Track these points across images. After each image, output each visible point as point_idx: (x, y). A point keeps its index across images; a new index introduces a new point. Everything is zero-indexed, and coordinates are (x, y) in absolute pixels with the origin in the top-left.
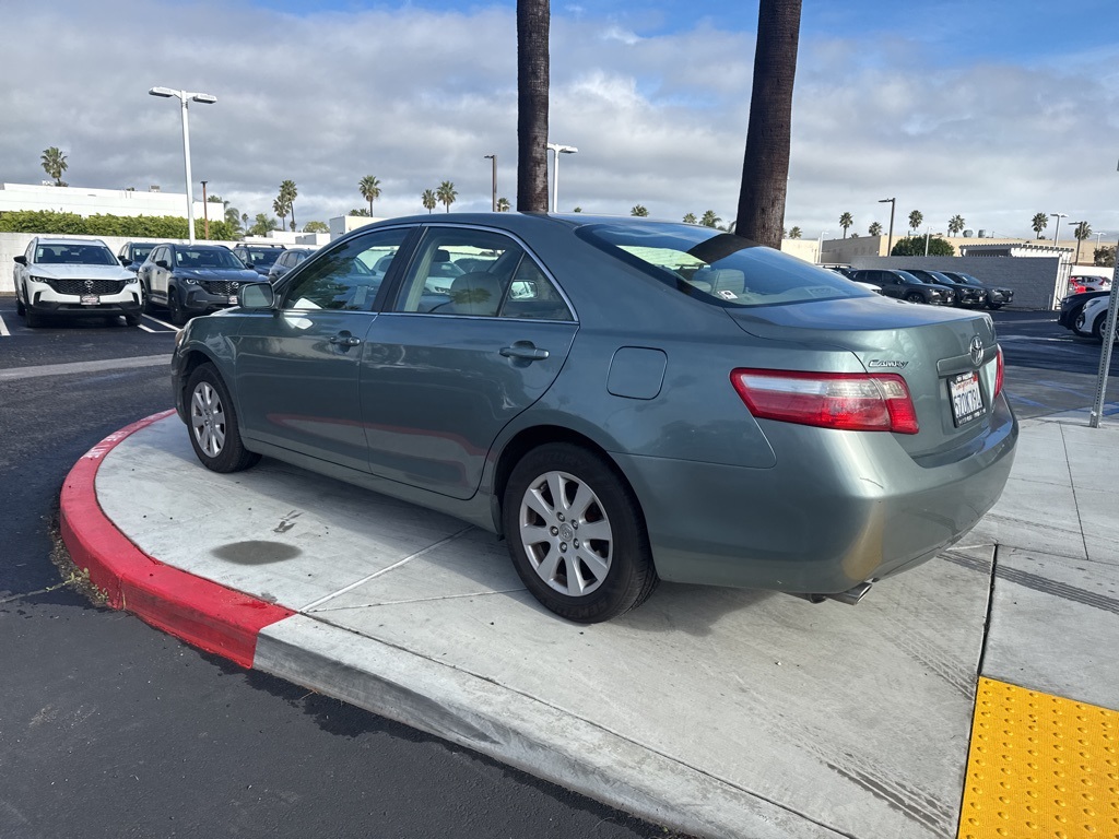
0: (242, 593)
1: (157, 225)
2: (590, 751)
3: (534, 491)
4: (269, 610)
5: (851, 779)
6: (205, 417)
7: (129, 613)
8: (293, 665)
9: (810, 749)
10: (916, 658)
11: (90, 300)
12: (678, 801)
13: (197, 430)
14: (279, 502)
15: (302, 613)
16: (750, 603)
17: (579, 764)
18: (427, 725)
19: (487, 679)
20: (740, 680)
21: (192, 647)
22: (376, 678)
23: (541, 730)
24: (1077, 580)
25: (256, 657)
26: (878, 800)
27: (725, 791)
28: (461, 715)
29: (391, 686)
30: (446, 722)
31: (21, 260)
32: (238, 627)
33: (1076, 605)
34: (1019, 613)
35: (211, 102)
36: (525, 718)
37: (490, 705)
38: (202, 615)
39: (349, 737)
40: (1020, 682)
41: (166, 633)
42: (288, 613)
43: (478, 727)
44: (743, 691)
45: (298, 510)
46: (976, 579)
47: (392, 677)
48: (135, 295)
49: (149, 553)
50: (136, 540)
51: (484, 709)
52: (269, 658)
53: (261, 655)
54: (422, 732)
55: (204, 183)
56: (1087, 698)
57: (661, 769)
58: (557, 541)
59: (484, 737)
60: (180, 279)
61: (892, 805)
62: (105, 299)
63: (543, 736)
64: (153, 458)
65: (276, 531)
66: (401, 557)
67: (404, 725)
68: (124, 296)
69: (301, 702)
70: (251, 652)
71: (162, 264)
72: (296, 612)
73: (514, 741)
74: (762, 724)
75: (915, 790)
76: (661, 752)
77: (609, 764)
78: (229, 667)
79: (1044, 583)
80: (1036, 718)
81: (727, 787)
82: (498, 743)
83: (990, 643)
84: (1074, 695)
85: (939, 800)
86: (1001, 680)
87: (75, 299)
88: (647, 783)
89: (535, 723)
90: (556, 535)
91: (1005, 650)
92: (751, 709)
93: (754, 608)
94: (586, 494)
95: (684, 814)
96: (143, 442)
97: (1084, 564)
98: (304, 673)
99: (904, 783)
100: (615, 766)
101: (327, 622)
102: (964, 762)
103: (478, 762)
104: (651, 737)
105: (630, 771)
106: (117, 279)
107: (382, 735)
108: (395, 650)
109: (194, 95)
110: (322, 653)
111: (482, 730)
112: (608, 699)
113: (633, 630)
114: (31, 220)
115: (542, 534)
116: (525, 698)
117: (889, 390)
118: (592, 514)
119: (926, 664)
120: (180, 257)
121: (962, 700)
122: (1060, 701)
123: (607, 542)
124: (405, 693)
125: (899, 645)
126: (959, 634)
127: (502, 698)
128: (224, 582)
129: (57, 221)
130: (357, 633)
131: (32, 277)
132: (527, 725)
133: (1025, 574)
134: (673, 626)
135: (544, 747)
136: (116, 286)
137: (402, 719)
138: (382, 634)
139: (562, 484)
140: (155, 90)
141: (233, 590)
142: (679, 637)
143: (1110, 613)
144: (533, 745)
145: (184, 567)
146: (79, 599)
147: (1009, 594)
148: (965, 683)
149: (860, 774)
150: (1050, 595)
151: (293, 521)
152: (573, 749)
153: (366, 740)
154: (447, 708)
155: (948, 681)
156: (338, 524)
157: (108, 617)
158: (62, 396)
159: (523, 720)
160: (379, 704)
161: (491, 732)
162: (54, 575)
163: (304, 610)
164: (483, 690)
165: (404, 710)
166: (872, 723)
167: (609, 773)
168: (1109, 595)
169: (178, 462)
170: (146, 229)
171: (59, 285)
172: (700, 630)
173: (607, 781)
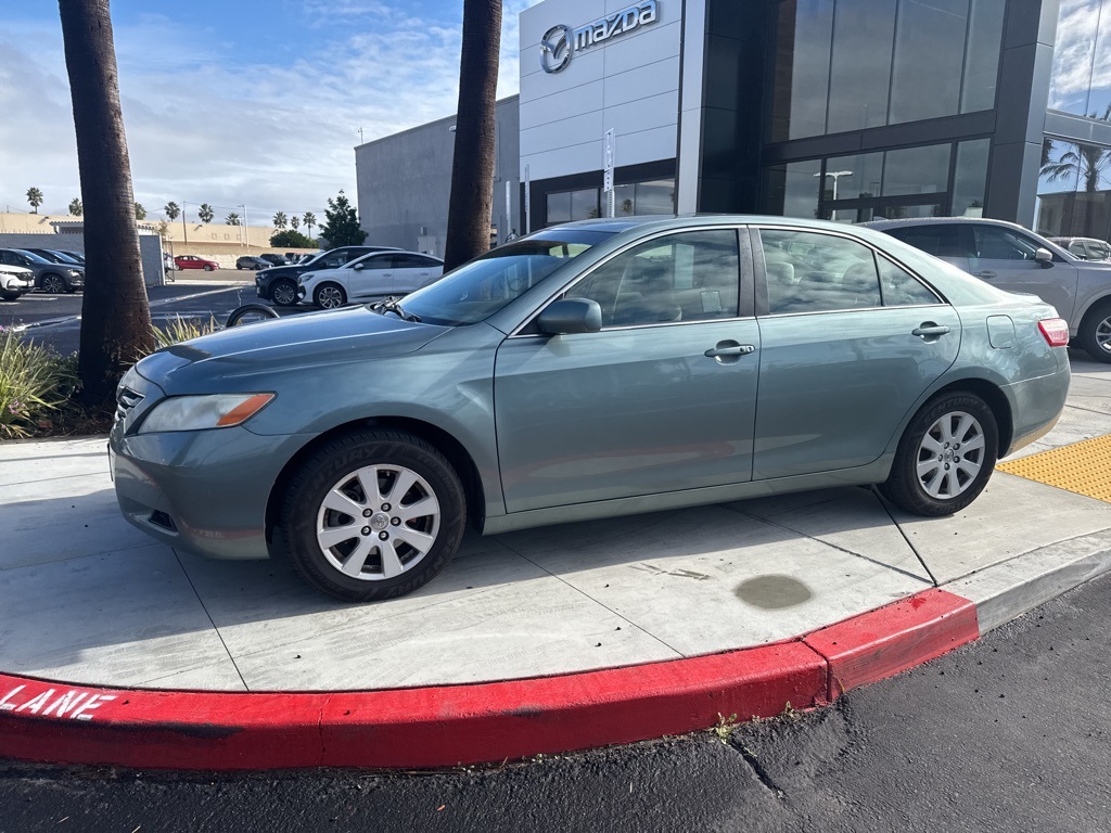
0: (886, 606)
8: (1004, 609)
15: (936, 586)
19: (1040, 548)
25: (980, 626)
28: (1083, 563)
52: (989, 619)
53: (983, 621)
58: (943, 464)
65: (703, 579)
70: (975, 625)
82: (1099, 563)
90: (941, 460)
98: (1012, 609)
101: (955, 579)
110: (1014, 586)
115: (933, 464)
128: (862, 611)
137: (1063, 589)
141: (877, 609)
151: (670, 570)
154: (1077, 564)
163: (933, 584)
165: (1063, 583)
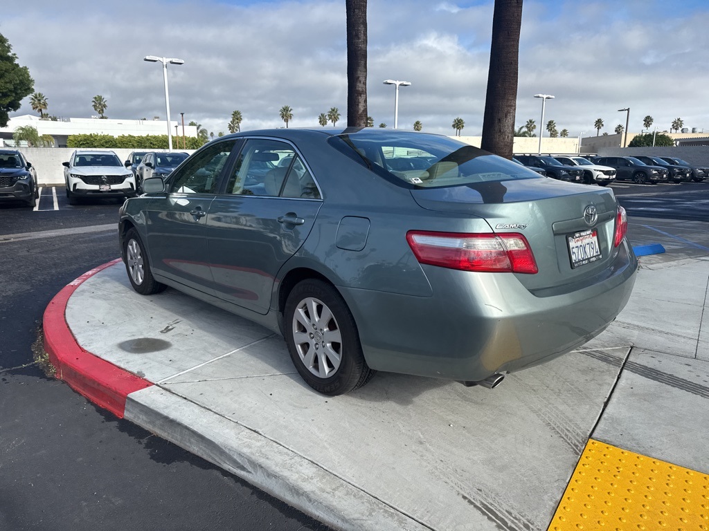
0: (127, 371)
1: (157, 141)
2: (304, 480)
3: (300, 310)
4: (139, 382)
5: (476, 506)
6: (134, 260)
7: (64, 382)
8: (144, 418)
9: (453, 485)
10: (549, 424)
11: (105, 188)
12: (351, 517)
13: (131, 268)
14: (171, 313)
15: (157, 385)
16: (445, 384)
17: (295, 489)
18: (213, 459)
19: (255, 431)
20: (421, 436)
21: (92, 404)
22: (187, 428)
23: (277, 465)
24: (682, 373)
25: (125, 411)
26: (490, 522)
27: (386, 511)
28: (231, 453)
29: (194, 433)
30: (222, 458)
31: (66, 164)
32: (116, 393)
33: (676, 391)
34: (633, 395)
35: (181, 64)
36: (270, 457)
37: (251, 448)
38: (99, 384)
39: (165, 464)
40: (617, 444)
41: (80, 395)
42: (149, 384)
43: (240, 462)
44: (421, 443)
45: (180, 318)
46: (609, 371)
47: (195, 428)
48: (131, 184)
49: (81, 345)
50: (77, 337)
51: (246, 451)
52: (132, 413)
53: (128, 410)
54: (210, 463)
55: (182, 114)
56: (663, 457)
57: (348, 494)
58: (314, 341)
59: (243, 468)
60: (159, 174)
61: (499, 527)
62: (114, 187)
63: (277, 469)
64: (108, 285)
65: (162, 332)
66: (231, 350)
67: (201, 458)
68: (125, 185)
69: (145, 441)
70: (123, 408)
71: (149, 165)
72: (154, 384)
73: (259, 472)
74: (426, 466)
75: (518, 516)
76: (352, 483)
77: (314, 490)
78: (109, 416)
79: (658, 374)
80: (621, 469)
81: (388, 508)
82: (250, 472)
83: (605, 415)
84: (654, 454)
85: (532, 524)
86: (605, 441)
87: (96, 187)
88: (335, 503)
89: (275, 460)
90: (313, 338)
91: (614, 421)
92: (422, 456)
93: (447, 387)
94: (327, 312)
95: (353, 525)
96: (105, 275)
97: (691, 361)
98: (150, 423)
99: (512, 511)
100: (318, 492)
101: (170, 391)
102: (559, 498)
103: (239, 484)
104: (348, 472)
105: (325, 495)
106: (121, 175)
107: (186, 463)
108: (204, 410)
109: (170, 60)
110: (159, 411)
111: (242, 463)
112: (328, 446)
113: (360, 401)
114: (85, 140)
115: (304, 338)
116: (275, 444)
117: (513, 244)
118: (332, 326)
119: (554, 429)
120: (159, 160)
121: (572, 455)
122: (642, 458)
123: (339, 344)
124: (201, 438)
125: (539, 416)
126: (584, 409)
127: (259, 444)
128: (118, 364)
129: (100, 140)
130: (185, 398)
131: (71, 175)
132: (268, 462)
133: (646, 368)
134: (388, 399)
135: (275, 477)
136: (120, 179)
137: (199, 454)
138: (201, 400)
139: (314, 306)
140: (147, 58)
141: (122, 369)
142: (390, 405)
143: (699, 396)
144: (270, 475)
145: (98, 354)
146: (39, 372)
147: (629, 382)
148: (577, 443)
149: (482, 503)
150: (659, 383)
151: (174, 325)
152: (293, 478)
153: (175, 467)
154: (224, 449)
155: (566, 441)
156: (200, 328)
157: (51, 384)
158: (75, 247)
159: (267, 458)
160: (188, 444)
161: (247, 466)
162: (30, 357)
163: (159, 383)
164: (250, 438)
165: (201, 448)
166: (502, 469)
167: (312, 495)
168: (703, 384)
169: (121, 288)
170: (151, 143)
171: (87, 179)
172: (404, 401)
173: (310, 501)
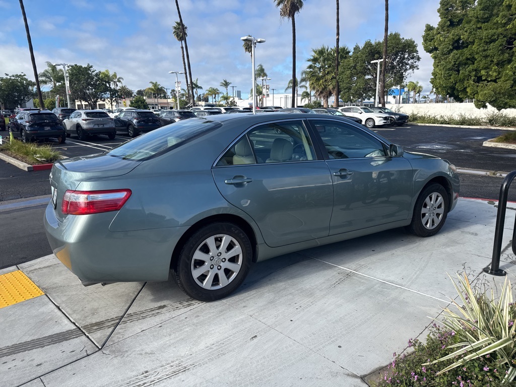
34: (51, 319)
40: (31, 300)
46: (83, 320)
86: (37, 297)
119: (64, 287)
121: (44, 287)
122: (15, 303)
126: (63, 298)
133: (66, 339)
143: (10, 344)
147: (63, 324)
148: (48, 290)
150: (44, 336)
155: (53, 288)
168: (14, 356)
